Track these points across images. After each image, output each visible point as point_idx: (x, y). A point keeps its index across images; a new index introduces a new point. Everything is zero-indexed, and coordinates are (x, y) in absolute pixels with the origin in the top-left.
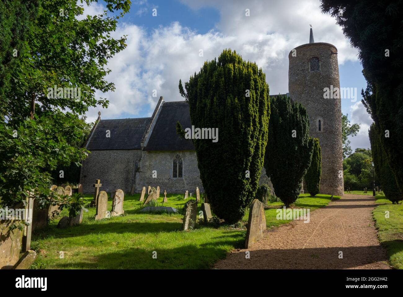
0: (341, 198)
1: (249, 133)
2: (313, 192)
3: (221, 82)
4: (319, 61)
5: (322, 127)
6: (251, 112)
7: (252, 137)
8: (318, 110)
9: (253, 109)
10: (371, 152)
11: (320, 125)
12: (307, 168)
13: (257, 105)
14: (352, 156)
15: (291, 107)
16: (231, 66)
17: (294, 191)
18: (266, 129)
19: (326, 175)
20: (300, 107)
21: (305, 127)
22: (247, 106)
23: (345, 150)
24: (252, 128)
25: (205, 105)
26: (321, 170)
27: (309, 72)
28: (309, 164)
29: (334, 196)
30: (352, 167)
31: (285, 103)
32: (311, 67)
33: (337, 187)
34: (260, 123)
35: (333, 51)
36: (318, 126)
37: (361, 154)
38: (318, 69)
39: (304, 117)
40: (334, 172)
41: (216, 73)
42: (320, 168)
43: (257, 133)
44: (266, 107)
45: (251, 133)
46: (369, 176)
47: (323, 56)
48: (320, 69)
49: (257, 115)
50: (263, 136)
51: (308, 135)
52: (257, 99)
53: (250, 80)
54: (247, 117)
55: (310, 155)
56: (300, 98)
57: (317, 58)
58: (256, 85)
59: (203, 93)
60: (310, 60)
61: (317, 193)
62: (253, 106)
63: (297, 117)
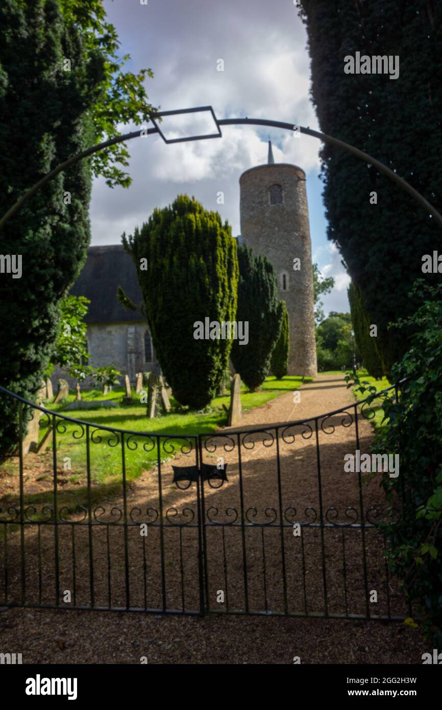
0: (314, 380)
1: (218, 301)
2: (280, 374)
3: (181, 238)
4: (281, 190)
5: (288, 284)
6: (220, 275)
7: (222, 305)
8: (282, 260)
9: (221, 271)
10: (350, 318)
11: (284, 282)
12: (275, 341)
13: (225, 266)
14: (324, 323)
15: (254, 262)
16: (191, 216)
17: (261, 371)
18: (235, 294)
19: (294, 350)
20: (264, 261)
21: (272, 288)
22: (214, 267)
23: (317, 315)
24: (221, 294)
25: (163, 266)
26: (289, 344)
27: (268, 206)
28: (278, 334)
29: (306, 378)
30: (324, 339)
31: (247, 256)
32: (271, 198)
33: (308, 365)
34: (230, 287)
35: (300, 176)
36: (282, 283)
37: (336, 319)
38: (281, 202)
39: (270, 275)
40: (303, 345)
41: (173, 225)
42: (287, 341)
43: (226, 300)
44: (235, 268)
45: (220, 300)
46: (347, 350)
47: (287, 183)
48: (284, 202)
49: (226, 278)
50: (233, 303)
51: (276, 299)
52: (225, 258)
53: (216, 235)
54: (215, 280)
55: (280, 324)
56: (257, 243)
57: (279, 186)
58: (223, 242)
59: (158, 251)
60: (269, 189)
61: (285, 374)
62: (221, 268)
63: (262, 275)
